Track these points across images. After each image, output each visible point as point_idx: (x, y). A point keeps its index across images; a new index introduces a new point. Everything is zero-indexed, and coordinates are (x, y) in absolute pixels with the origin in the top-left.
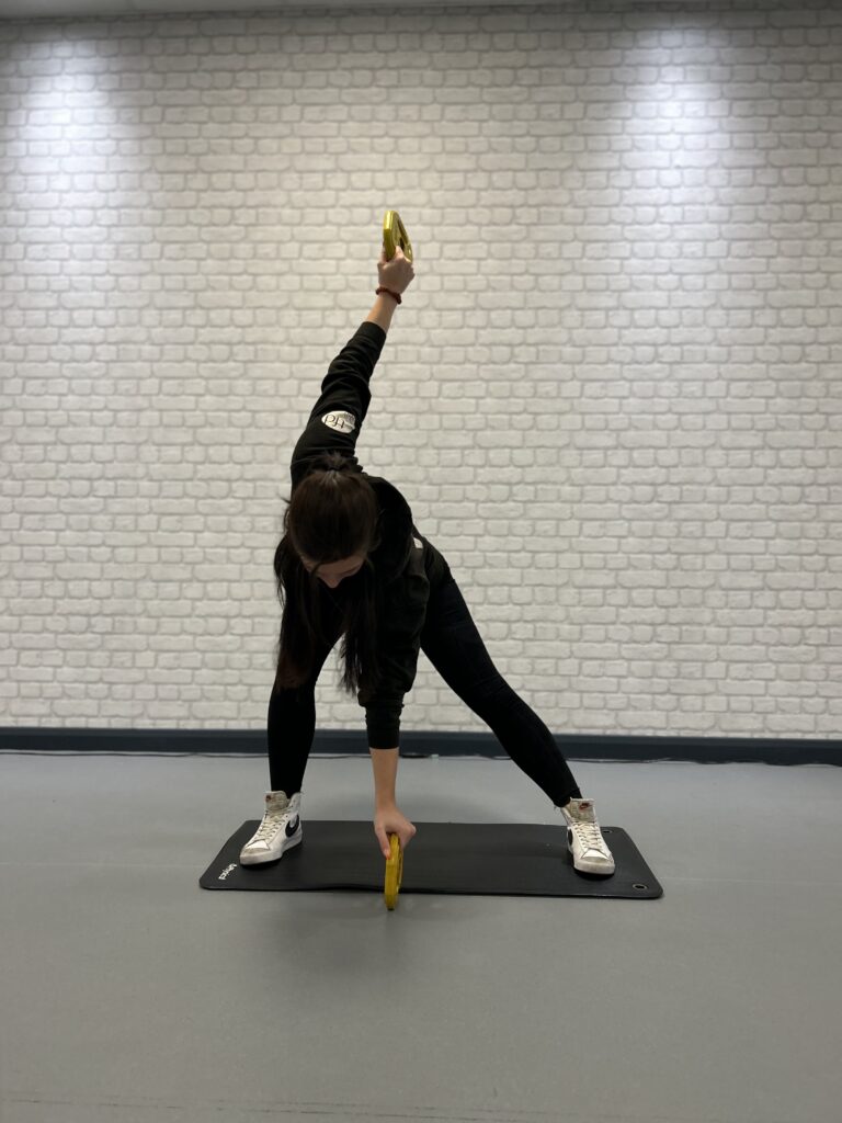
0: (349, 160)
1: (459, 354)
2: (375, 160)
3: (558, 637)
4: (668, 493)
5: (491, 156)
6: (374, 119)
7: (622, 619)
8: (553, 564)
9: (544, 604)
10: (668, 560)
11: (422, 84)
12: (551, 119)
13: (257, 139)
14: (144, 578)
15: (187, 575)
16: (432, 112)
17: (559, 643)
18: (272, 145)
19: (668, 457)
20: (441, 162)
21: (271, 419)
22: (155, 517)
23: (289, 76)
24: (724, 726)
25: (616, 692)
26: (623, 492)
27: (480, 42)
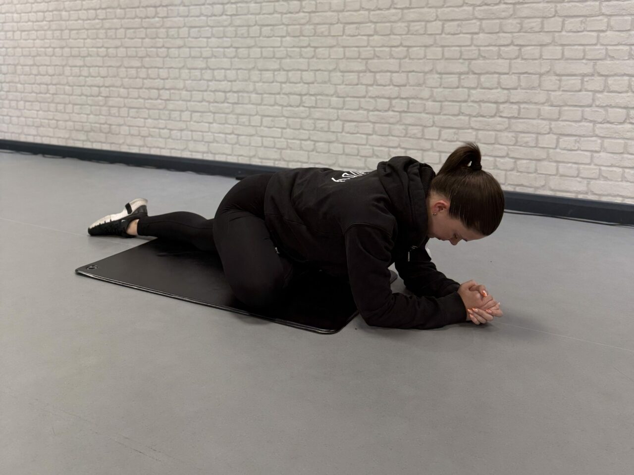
3: (539, 116)
7: (597, 103)
8: (537, 55)
9: (528, 89)
14: (253, 68)
17: (540, 121)
25: (589, 164)
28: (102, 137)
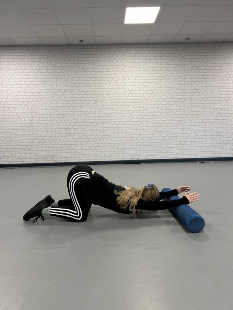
0: (132, 69)
1: (150, 101)
2: (136, 69)
4: (182, 122)
5: (155, 68)
6: (136, 62)
10: (182, 132)
11: (143, 56)
12: (164, 62)
13: (117, 66)
15: (108, 137)
16: (145, 61)
18: (120, 67)
19: (182, 116)
20: (147, 69)
21: (120, 112)
22: (103, 128)
23: (122, 55)
24: (190, 156)
26: (176, 122)
27: (152, 49)
28: (50, 159)
